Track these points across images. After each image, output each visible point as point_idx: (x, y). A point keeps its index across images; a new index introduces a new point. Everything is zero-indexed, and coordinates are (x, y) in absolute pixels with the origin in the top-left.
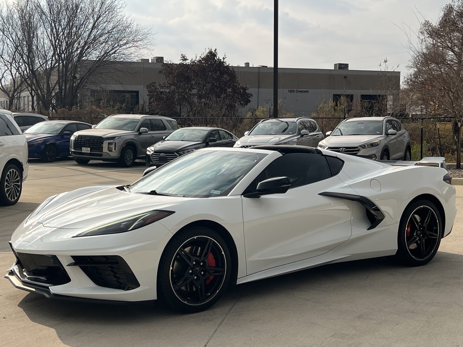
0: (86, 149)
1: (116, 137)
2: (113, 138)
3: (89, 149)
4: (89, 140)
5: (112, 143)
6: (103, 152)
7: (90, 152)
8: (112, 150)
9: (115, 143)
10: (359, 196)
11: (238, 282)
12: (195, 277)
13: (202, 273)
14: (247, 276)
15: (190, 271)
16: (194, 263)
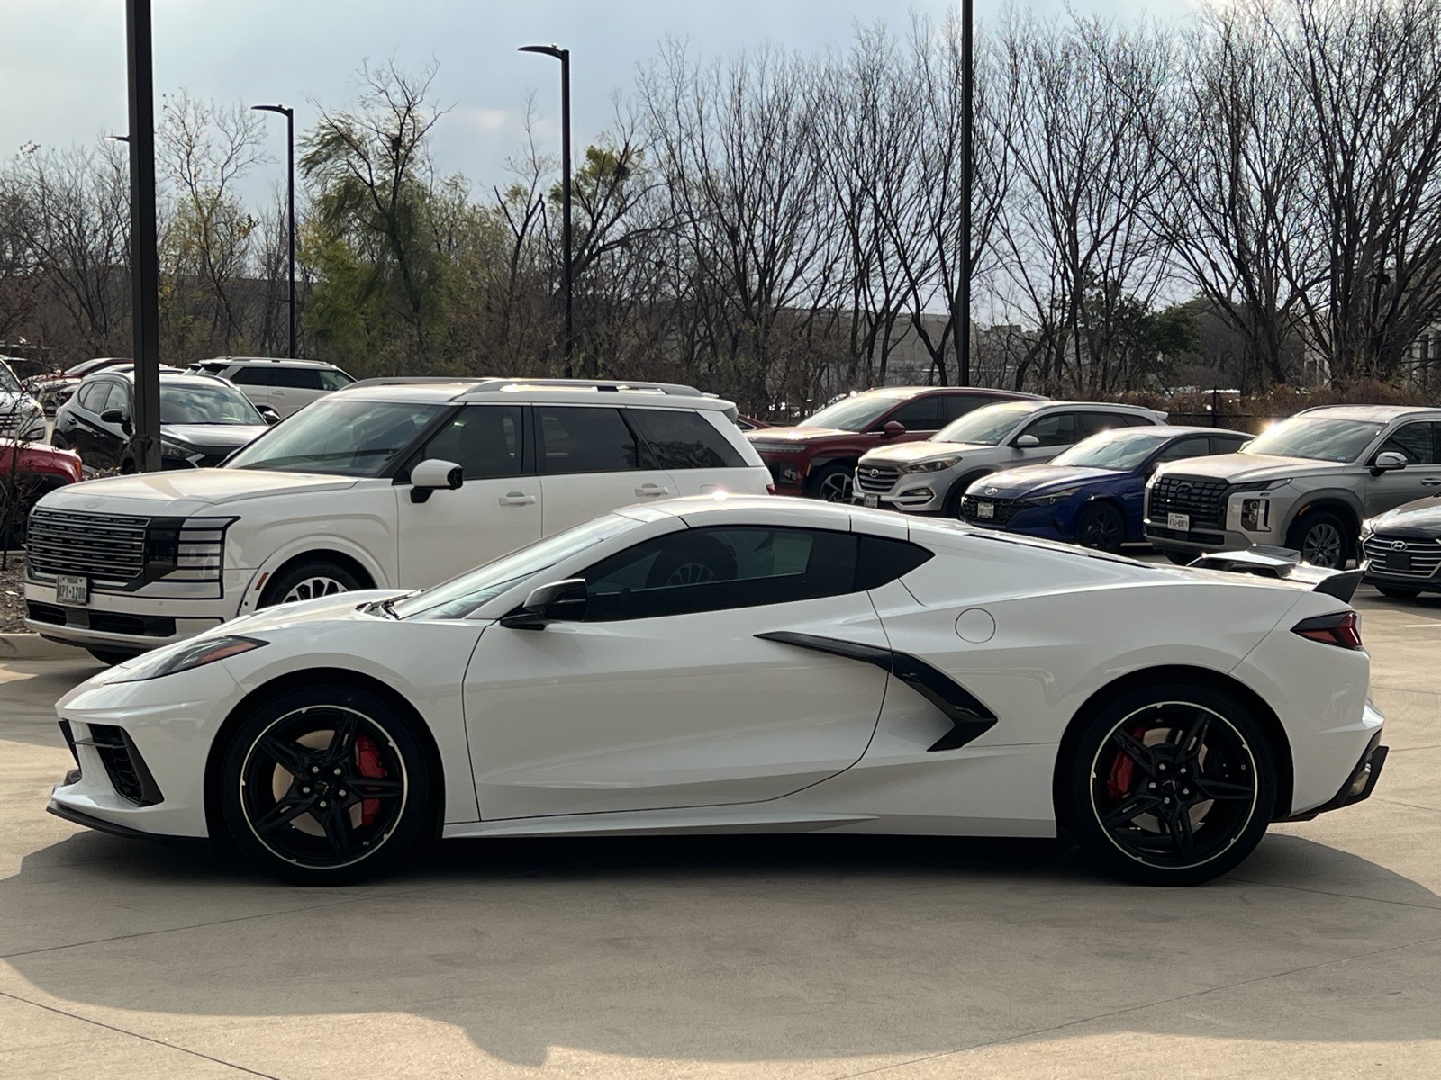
0: (1178, 520)
1: (1271, 481)
2: (1262, 485)
3: (1186, 518)
4: (1190, 489)
5: (1258, 501)
6: (1225, 529)
7: (1187, 529)
8: (1256, 524)
9: (1268, 502)
10: (890, 650)
11: (449, 832)
12: (323, 804)
13: (342, 793)
14: (480, 821)
15: (306, 790)
16: (315, 770)
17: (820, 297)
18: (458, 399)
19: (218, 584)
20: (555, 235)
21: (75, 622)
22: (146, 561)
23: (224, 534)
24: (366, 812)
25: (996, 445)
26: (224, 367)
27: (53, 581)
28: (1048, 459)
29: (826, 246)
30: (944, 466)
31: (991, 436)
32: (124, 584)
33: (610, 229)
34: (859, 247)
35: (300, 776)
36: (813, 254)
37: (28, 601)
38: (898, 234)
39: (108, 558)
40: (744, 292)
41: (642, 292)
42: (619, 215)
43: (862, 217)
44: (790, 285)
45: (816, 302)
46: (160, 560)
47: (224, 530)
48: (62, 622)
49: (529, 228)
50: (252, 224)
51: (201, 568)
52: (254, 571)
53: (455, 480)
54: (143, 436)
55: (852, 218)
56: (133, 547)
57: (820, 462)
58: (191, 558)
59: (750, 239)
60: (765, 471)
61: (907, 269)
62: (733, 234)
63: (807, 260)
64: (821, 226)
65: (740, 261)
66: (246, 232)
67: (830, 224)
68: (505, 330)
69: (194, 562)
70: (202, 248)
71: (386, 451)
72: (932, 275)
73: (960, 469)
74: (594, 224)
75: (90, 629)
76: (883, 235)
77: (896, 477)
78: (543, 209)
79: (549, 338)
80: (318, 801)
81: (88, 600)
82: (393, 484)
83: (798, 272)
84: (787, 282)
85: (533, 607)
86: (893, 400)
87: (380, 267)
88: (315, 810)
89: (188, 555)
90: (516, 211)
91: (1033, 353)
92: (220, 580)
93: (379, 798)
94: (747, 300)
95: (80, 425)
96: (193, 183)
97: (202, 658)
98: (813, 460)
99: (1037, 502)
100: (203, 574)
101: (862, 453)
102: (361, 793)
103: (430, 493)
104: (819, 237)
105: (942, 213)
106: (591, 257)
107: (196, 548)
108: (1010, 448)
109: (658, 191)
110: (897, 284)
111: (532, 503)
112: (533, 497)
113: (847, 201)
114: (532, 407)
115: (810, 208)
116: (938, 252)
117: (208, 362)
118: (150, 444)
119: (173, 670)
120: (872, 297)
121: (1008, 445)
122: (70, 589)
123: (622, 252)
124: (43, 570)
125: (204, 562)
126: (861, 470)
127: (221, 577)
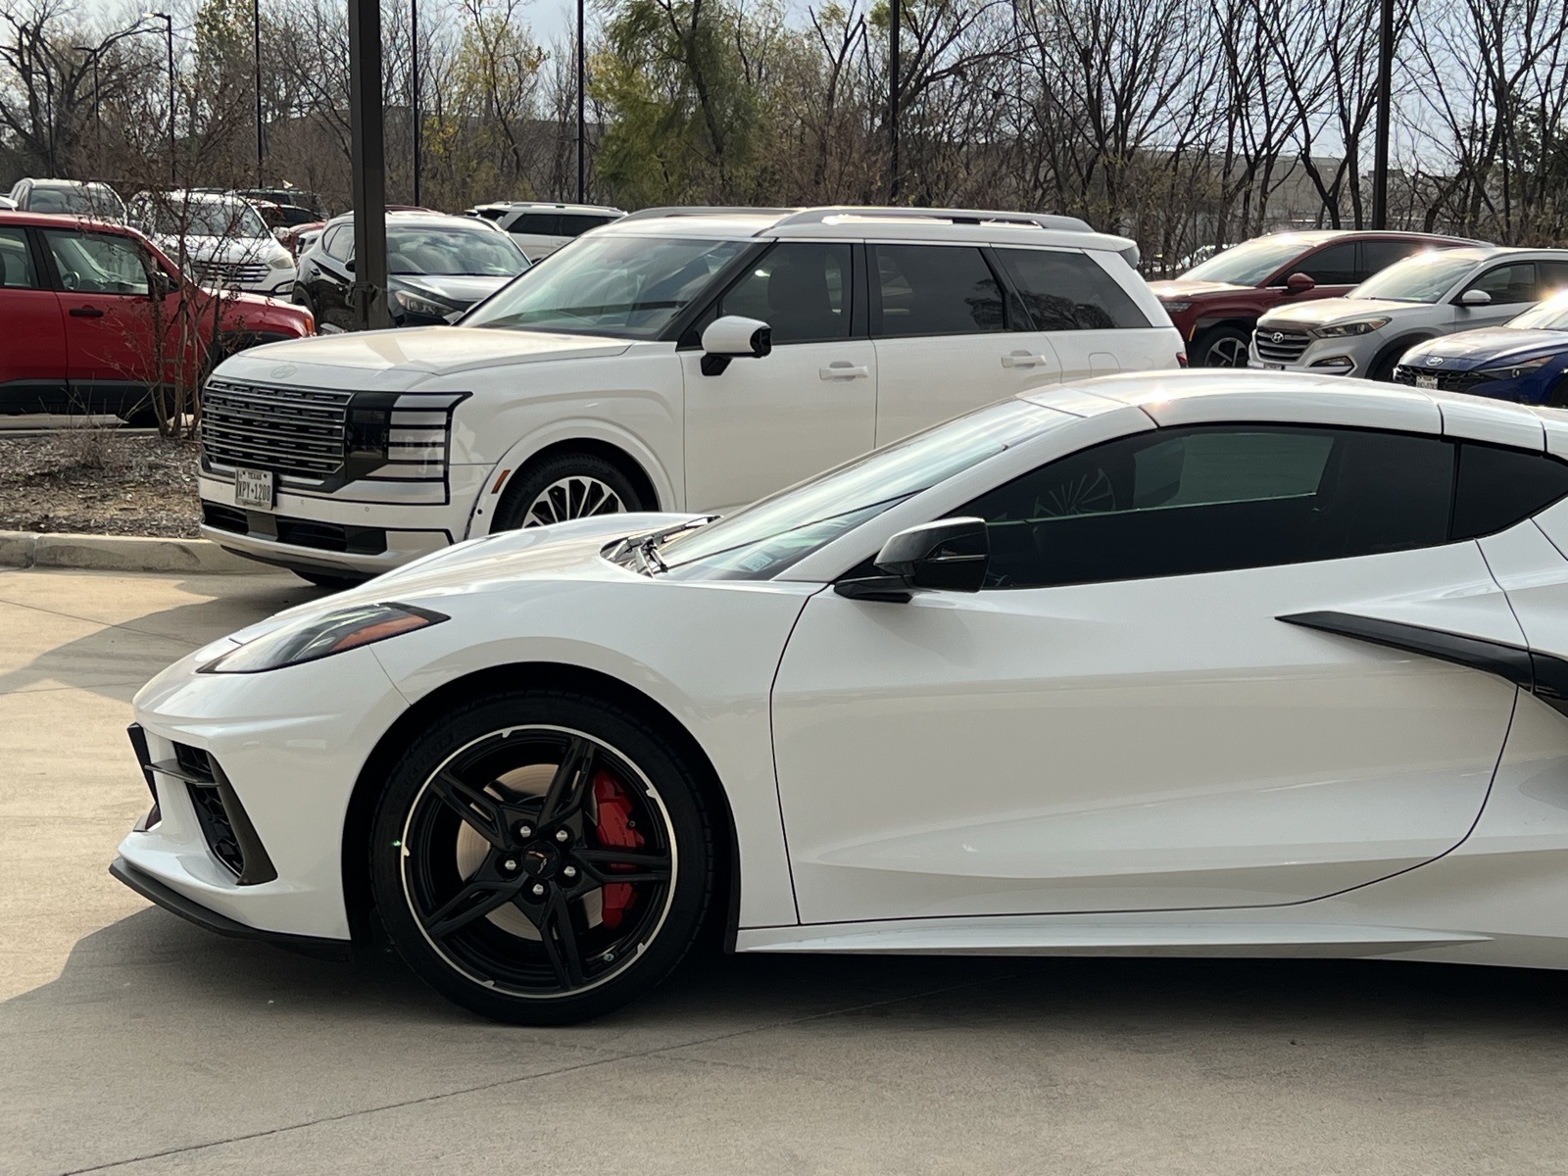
10: (1527, 650)
11: (747, 942)
12: (538, 889)
13: (569, 871)
14: (799, 924)
15: (510, 865)
16: (525, 831)
17: (1188, 130)
18: (764, 234)
19: (442, 484)
20: (879, 65)
21: (262, 532)
22: (348, 450)
23: (450, 415)
24: (607, 906)
25: (1435, 302)
26: (503, 213)
27: (231, 475)
28: (1506, 320)
29: (1197, 70)
30: (1369, 329)
31: (1426, 291)
32: (319, 482)
33: (941, 55)
34: (1236, 68)
35: (501, 845)
36: (1179, 80)
37: (203, 500)
38: (1286, 52)
39: (299, 446)
40: (1097, 126)
41: (976, 129)
42: (951, 38)
43: (1241, 35)
44: (1152, 116)
45: (1183, 137)
46: (368, 450)
47: (450, 410)
48: (243, 530)
49: (847, 55)
50: (541, 56)
51: (421, 462)
52: (491, 467)
53: (761, 344)
54: (365, 284)
55: (1228, 36)
56: (331, 432)
57: (1206, 323)
58: (407, 449)
59: (1105, 63)
60: (1173, 333)
61: (1295, 92)
62: (1086, 56)
63: (1173, 87)
64: (1190, 47)
65: (1092, 86)
66: (534, 66)
67: (1203, 43)
68: (820, 169)
69: (409, 453)
70: (488, 83)
71: (672, 304)
72: (1321, 105)
73: (1388, 332)
74: (923, 48)
75: (278, 541)
76: (1266, 55)
77: (1307, 342)
78: (864, 32)
79: (874, 177)
80: (529, 884)
81: (275, 503)
82: (678, 349)
83: (1162, 101)
84: (1148, 114)
85: (890, 565)
86: (1299, 247)
87: (680, 103)
88: (524, 899)
89: (403, 445)
90: (834, 35)
91: (1445, 194)
92: (445, 479)
93: (632, 883)
94: (1101, 136)
95: (323, 276)
96: (478, 11)
97: (342, 641)
98: (1198, 321)
99: (1496, 376)
100: (424, 471)
101: (1261, 314)
102: (602, 873)
103: (728, 361)
104: (1187, 60)
105: (1340, 27)
106: (919, 87)
107: (414, 435)
108: (1453, 307)
109: (998, 7)
110: (1281, 112)
111: (864, 376)
112: (865, 368)
113: (1224, 16)
114: (865, 244)
115: (1178, 25)
116: (1333, 74)
117: (485, 207)
118: (374, 294)
119: (293, 659)
120: (1251, 128)
121: (1450, 303)
122: (252, 486)
123: (954, 82)
124: (220, 461)
125: (426, 453)
126: (1259, 334)
127: (446, 473)
